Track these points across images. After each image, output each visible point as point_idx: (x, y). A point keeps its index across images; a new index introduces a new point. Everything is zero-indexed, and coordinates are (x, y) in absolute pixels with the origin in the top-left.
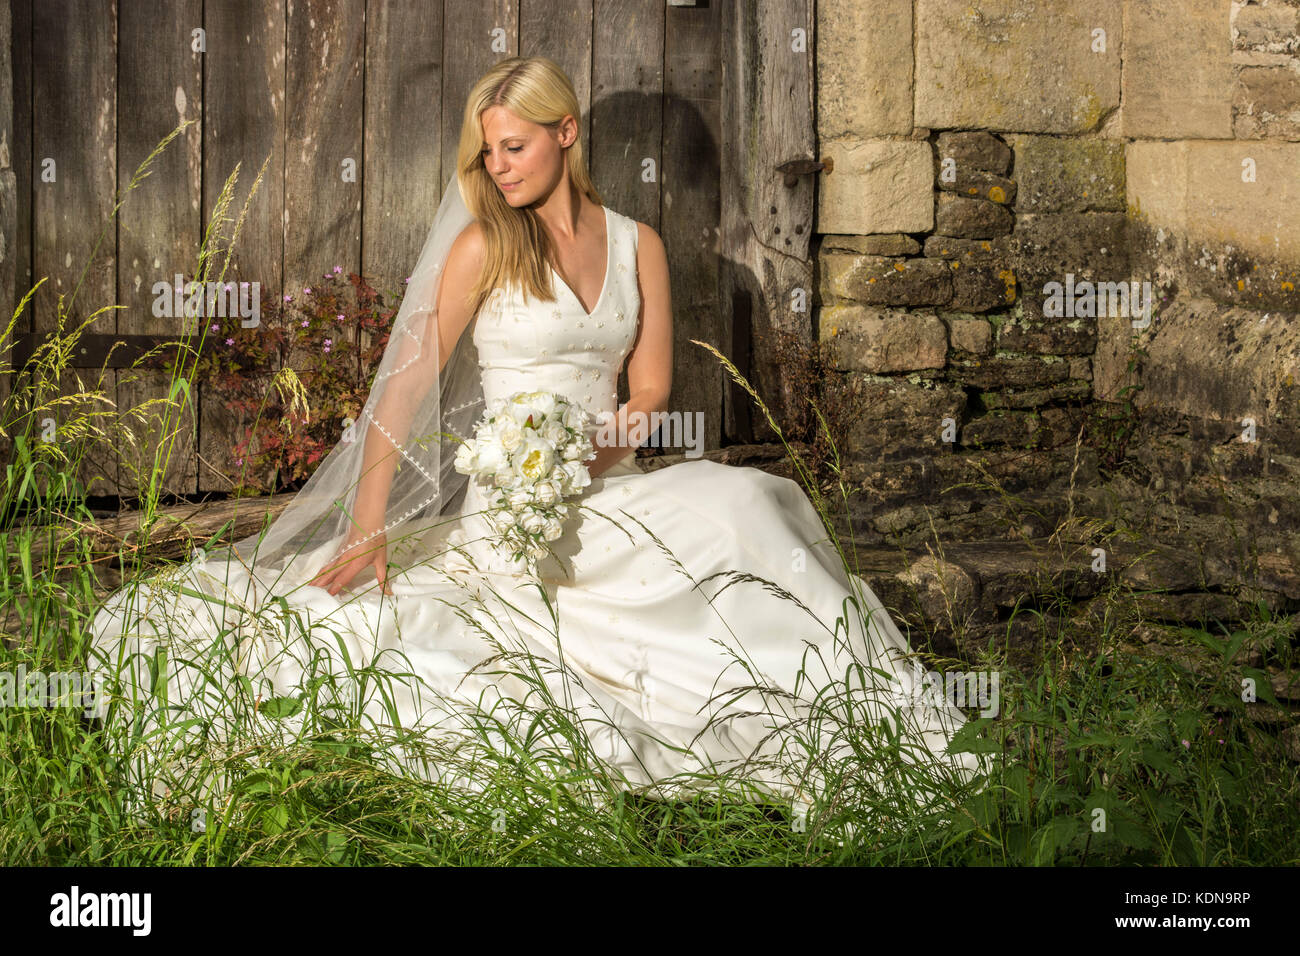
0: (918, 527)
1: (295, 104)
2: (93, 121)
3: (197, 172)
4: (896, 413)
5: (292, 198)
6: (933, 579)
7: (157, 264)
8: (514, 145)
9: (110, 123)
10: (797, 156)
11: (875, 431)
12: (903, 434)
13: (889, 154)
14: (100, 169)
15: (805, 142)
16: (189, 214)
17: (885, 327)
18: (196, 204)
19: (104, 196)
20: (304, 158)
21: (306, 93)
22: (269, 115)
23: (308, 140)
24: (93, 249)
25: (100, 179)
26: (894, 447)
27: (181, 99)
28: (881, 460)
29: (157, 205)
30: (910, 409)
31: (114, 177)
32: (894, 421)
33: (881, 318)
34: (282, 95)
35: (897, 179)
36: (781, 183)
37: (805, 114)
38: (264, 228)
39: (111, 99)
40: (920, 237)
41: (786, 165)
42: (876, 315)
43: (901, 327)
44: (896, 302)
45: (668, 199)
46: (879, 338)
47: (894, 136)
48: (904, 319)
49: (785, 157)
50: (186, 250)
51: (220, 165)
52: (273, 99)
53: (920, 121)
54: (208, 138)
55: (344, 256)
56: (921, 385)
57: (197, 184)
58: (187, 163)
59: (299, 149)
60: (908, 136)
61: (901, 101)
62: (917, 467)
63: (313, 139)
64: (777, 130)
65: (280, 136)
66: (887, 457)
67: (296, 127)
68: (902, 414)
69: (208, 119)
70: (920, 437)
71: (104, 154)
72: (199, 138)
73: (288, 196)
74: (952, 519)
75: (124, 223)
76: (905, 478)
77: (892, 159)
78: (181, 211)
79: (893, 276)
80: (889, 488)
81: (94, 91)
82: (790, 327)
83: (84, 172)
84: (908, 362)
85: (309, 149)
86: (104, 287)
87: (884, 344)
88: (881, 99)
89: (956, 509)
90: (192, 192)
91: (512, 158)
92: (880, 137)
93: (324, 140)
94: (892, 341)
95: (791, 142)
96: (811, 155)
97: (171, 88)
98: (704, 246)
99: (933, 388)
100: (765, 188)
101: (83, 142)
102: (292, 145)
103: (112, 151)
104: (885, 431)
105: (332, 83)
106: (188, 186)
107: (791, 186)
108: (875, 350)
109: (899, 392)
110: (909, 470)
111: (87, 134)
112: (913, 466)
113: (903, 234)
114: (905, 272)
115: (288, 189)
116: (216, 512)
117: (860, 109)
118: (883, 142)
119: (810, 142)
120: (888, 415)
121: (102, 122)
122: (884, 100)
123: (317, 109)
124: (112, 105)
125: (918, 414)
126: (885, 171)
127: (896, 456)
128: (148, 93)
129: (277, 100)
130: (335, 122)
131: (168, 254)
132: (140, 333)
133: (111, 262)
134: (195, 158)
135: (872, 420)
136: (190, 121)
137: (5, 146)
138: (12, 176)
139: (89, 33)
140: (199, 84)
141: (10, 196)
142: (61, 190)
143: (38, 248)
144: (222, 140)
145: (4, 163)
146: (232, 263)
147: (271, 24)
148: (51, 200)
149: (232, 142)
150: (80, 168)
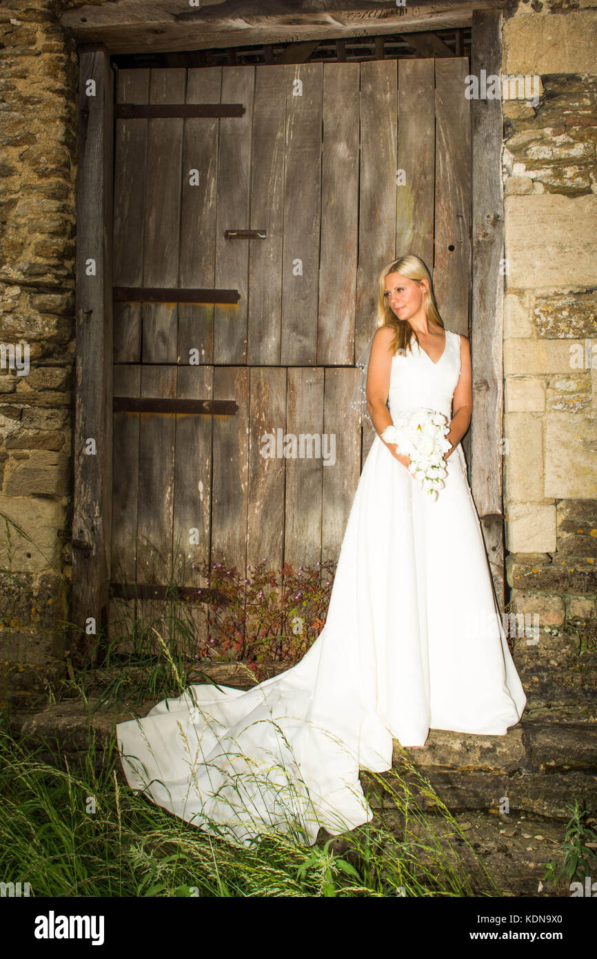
1: (252, 487)
2: (163, 495)
3: (208, 518)
5: (251, 529)
7: (189, 557)
9: (171, 497)
10: (492, 512)
12: (538, 658)
13: (527, 512)
14: (166, 516)
15: (496, 504)
16: (204, 535)
17: (525, 602)
18: (207, 531)
19: (168, 528)
20: (256, 511)
21: (257, 483)
22: (240, 493)
23: (258, 504)
24: (162, 549)
25: (166, 520)
27: (201, 486)
30: (541, 646)
31: (172, 519)
32: (533, 652)
33: (524, 596)
34: (246, 484)
37: (497, 492)
38: (238, 541)
39: (171, 486)
41: (486, 516)
43: (535, 602)
44: (534, 589)
46: (521, 607)
47: (532, 503)
48: (537, 598)
49: (484, 512)
50: (203, 550)
51: (218, 514)
53: (548, 495)
54: (213, 503)
55: (274, 555)
56: (551, 633)
57: (208, 522)
58: (203, 514)
59: (254, 507)
60: (541, 503)
61: (535, 484)
62: (541, 678)
63: (260, 503)
65: (245, 502)
66: (527, 671)
67: (252, 497)
68: (537, 648)
69: (213, 495)
70: (548, 661)
71: (168, 510)
72: (209, 503)
73: (249, 528)
74: (552, 708)
75: (175, 538)
76: (532, 683)
77: (530, 514)
79: (530, 575)
81: (164, 483)
83: (159, 517)
85: (259, 507)
86: (166, 566)
87: (525, 611)
88: (523, 483)
89: (555, 703)
90: (205, 525)
91: (400, 296)
92: (524, 503)
93: (266, 503)
95: (488, 505)
96: (499, 512)
97: (197, 482)
99: (557, 635)
101: (159, 504)
102: (250, 506)
103: (171, 508)
105: (270, 478)
106: (203, 523)
111: (161, 501)
112: (539, 677)
113: (539, 554)
114: (537, 573)
115: (249, 525)
117: (513, 488)
118: (524, 506)
120: (528, 648)
121: (167, 496)
122: (524, 485)
123: (262, 490)
124: (172, 489)
125: (546, 649)
126: (525, 521)
127: (532, 670)
128: (186, 483)
129: (244, 486)
130: (271, 496)
131: (194, 552)
132: (181, 586)
133: (170, 555)
134: (207, 511)
135: (519, 650)
136: (205, 495)
137: (97, 507)
138: (100, 520)
139: (163, 459)
140: (209, 480)
141: (98, 528)
142: (149, 524)
143: (139, 548)
144: (219, 504)
145: (97, 514)
146: (222, 556)
147: (242, 453)
148: (144, 529)
149: (224, 504)
150: (157, 515)
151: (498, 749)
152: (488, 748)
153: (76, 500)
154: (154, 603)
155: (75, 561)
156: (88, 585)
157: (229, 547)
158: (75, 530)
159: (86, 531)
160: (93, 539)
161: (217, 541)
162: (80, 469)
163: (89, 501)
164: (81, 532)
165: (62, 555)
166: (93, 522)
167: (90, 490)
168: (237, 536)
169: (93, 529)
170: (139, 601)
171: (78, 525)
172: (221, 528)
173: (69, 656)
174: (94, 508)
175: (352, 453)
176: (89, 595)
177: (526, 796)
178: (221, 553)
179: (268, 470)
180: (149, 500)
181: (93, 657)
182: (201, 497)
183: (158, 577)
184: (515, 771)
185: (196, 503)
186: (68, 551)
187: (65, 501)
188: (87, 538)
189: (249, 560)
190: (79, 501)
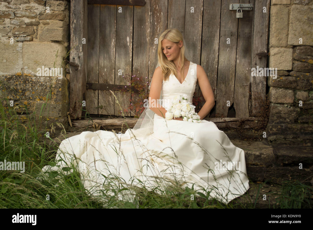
0: (277, 140)
1: (152, 40)
2: (111, 43)
3: (131, 53)
4: (279, 112)
5: (151, 59)
6: (263, 154)
7: (123, 71)
8: (169, 47)
9: (114, 44)
10: (262, 52)
11: (273, 117)
12: (281, 118)
13: (279, 52)
14: (112, 53)
15: (264, 48)
16: (129, 61)
17: (276, 92)
18: (131, 60)
19: (113, 58)
20: (153, 51)
21: (154, 38)
22: (146, 42)
23: (154, 47)
24: (110, 68)
25: (112, 54)
26: (278, 121)
27: (128, 39)
28: (273, 124)
29: (123, 60)
30: (282, 112)
31: (115, 54)
32: (279, 115)
33: (276, 90)
34: (149, 38)
35: (282, 57)
36: (258, 58)
37: (265, 42)
38: (145, 65)
39: (115, 39)
40: (289, 71)
41: (259, 53)
42: (275, 89)
43: (281, 93)
44: (281, 87)
45: (238, 61)
46: (274, 95)
47: (282, 47)
48: (282, 91)
49: (259, 52)
50: (129, 69)
51: (136, 52)
52: (147, 39)
53: (289, 43)
54: (134, 47)
56: (287, 107)
57: (131, 56)
58: (129, 52)
59: (152, 49)
60: (286, 47)
61: (284, 38)
62: (282, 126)
63: (155, 47)
64: (257, 46)
65: (148, 46)
66: (275, 123)
67: (152, 45)
68: (281, 113)
69: (134, 43)
70: (285, 119)
71: (113, 49)
72: (131, 47)
73: (150, 58)
74: (287, 139)
75: (116, 63)
76: (278, 128)
77: (281, 52)
78: (128, 61)
79: (279, 80)
80: (273, 130)
81: (111, 37)
82: (259, 91)
83: (109, 53)
84: (283, 101)
85: (155, 49)
86: (112, 75)
87: (276, 96)
88: (278, 38)
89: (288, 137)
90: (130, 57)
91: (169, 50)
92: (278, 47)
94: (278, 96)
95: (260, 48)
96: (266, 51)
97: (126, 37)
98: (247, 72)
99: (290, 108)
100: (253, 59)
101: (109, 47)
102: (151, 48)
103: (114, 49)
104: (276, 117)
106: (129, 56)
107: (260, 59)
108: (273, 98)
109: (280, 108)
110: (279, 127)
111: (110, 46)
112: (281, 126)
113: (284, 70)
114: (282, 79)
115: (150, 57)
116: (122, 121)
117: (273, 40)
118: (278, 48)
119: (266, 49)
120: (277, 113)
121: (113, 43)
122: (278, 39)
123: (156, 41)
124: (115, 40)
125: (285, 114)
126: (278, 55)
127: (278, 123)
128: (121, 37)
129: (148, 39)
131: (125, 69)
132: (119, 84)
133: (114, 70)
134: (131, 51)
135: (272, 114)
136: (130, 43)
137: (81, 47)
138: (82, 53)
139: (110, 27)
140: (132, 36)
141: (82, 57)
142: (104, 56)
143: (100, 67)
144: (137, 47)
145: (81, 51)
146: (138, 71)
147: (147, 24)
148: (102, 58)
149: (138, 47)
150: (108, 52)
151: (262, 156)
152: (258, 155)
153: (71, 44)
154: (106, 92)
155: (71, 72)
156: (77, 82)
157: (141, 67)
158: (71, 58)
159: (76, 58)
160: (79, 62)
161: (135, 64)
162: (73, 30)
163: (77, 44)
164: (74, 58)
165: (65, 69)
166: (79, 54)
167: (78, 39)
168: (144, 62)
169: (79, 57)
170: (99, 91)
171: (72, 55)
172: (137, 59)
173: (69, 114)
174: (79, 48)
175: (198, 24)
176: (78, 87)
177: (274, 176)
178: (137, 70)
179: (159, 32)
180: (105, 44)
181: (80, 115)
182: (128, 44)
183: (109, 80)
184: (269, 166)
185: (125, 46)
186: (68, 67)
187: (66, 44)
188: (77, 62)
189: (150, 73)
190: (73, 45)
